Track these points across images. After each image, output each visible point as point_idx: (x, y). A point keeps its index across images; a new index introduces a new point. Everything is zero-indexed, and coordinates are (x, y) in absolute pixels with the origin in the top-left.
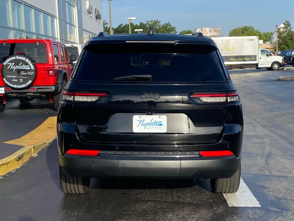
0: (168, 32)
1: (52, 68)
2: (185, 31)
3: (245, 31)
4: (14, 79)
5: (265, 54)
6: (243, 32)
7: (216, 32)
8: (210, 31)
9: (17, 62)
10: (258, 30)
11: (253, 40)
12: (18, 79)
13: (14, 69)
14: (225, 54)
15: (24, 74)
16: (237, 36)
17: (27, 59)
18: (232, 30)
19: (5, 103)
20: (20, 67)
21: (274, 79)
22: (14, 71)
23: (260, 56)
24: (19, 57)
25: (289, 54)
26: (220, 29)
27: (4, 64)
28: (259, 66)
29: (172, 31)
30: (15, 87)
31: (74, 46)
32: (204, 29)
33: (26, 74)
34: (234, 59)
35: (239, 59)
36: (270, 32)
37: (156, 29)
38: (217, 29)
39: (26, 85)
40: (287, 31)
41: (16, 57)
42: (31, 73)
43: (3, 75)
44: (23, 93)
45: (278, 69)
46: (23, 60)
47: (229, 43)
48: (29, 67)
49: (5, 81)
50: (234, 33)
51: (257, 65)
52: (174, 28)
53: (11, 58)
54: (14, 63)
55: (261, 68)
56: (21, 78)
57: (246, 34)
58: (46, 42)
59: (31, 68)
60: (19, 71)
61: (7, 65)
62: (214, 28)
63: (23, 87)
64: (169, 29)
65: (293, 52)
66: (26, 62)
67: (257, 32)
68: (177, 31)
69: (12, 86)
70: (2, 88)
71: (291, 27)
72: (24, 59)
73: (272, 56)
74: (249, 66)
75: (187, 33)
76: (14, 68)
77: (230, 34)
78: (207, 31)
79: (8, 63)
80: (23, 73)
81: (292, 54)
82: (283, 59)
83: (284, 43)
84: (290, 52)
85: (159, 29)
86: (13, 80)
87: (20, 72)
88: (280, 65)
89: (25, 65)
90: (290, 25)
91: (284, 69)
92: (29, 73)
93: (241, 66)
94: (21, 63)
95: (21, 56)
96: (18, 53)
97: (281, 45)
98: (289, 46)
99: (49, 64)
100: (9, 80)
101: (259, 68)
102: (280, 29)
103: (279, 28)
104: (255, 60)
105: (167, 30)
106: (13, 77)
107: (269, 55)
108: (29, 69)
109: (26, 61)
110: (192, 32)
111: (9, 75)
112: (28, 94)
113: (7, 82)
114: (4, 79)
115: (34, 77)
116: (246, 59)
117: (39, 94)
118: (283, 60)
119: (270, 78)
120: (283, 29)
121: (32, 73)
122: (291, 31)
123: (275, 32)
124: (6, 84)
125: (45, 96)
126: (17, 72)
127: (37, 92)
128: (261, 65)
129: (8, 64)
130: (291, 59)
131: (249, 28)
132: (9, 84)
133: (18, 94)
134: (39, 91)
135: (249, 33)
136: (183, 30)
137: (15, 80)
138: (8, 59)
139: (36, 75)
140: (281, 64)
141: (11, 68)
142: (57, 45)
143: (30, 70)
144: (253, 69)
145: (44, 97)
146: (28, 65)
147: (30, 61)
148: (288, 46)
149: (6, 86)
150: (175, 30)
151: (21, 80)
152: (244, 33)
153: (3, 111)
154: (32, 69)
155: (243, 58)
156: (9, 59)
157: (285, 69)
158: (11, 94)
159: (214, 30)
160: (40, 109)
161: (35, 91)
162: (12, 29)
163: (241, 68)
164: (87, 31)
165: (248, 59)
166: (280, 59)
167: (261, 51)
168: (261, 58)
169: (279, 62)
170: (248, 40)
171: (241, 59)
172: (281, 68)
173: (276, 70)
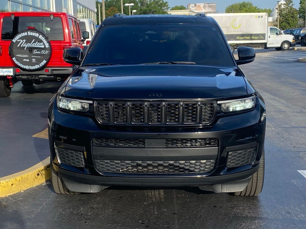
0: (159, 7)
1: (69, 46)
2: (178, 6)
3: (243, 8)
4: (26, 58)
5: (274, 32)
6: (240, 9)
7: (211, 8)
8: (204, 7)
9: (29, 39)
10: (256, 6)
11: (262, 17)
12: (30, 59)
13: (25, 47)
14: (231, 32)
15: (37, 52)
16: (234, 13)
17: (41, 35)
18: (229, 6)
19: (12, 86)
20: (33, 45)
21: (291, 60)
22: (25, 49)
23: (269, 34)
24: (31, 33)
25: (298, 32)
26: (214, 5)
27: (14, 41)
28: (268, 46)
29: (164, 7)
30: (27, 68)
31: (81, 21)
32: (198, 4)
33: (39, 52)
34: (241, 38)
35: (247, 38)
36: (268, 9)
37: (147, 4)
38: (212, 5)
39: (40, 65)
40: (289, 8)
41: (28, 33)
42: (45, 52)
43: (13, 54)
44: (35, 75)
45: (288, 49)
46: (37, 37)
47: (235, 20)
48: (43, 45)
49: (15, 61)
50: (231, 9)
51: (266, 44)
52: (166, 3)
53: (21, 34)
54: (25, 40)
55: (270, 48)
56: (34, 58)
57: (244, 11)
58: (62, 15)
59: (45, 46)
60: (31, 49)
61: (17, 43)
62: (209, 4)
63: (36, 68)
64: (161, 4)
65: (301, 31)
66: (40, 39)
67: (255, 9)
68: (170, 7)
69: (23, 67)
70: (11, 69)
71: (293, 4)
72: (37, 35)
73: (282, 35)
74: (257, 46)
75: (179, 9)
76: (25, 45)
77: (227, 10)
78: (201, 7)
79: (19, 39)
80: (35, 52)
81: (300, 32)
82: (294, 38)
83: (285, 21)
84: (298, 31)
85: (151, 4)
86: (25, 60)
87: (32, 51)
88: (290, 44)
89: (38, 42)
90: (291, 2)
91: (294, 49)
92: (43, 52)
94: (34, 40)
95: (34, 31)
96: (29, 28)
97: (281, 23)
98: (291, 24)
99: (66, 41)
100: (20, 60)
101: (267, 48)
102: (281, 6)
103: (280, 4)
104: (264, 39)
105: (158, 5)
106: (24, 56)
107: (279, 34)
108: (43, 47)
109: (39, 37)
110: (185, 7)
111: (20, 53)
112: (40, 76)
113: (17, 62)
114: (14, 59)
115: (49, 56)
116: (253, 38)
117: (53, 76)
118: (293, 40)
119: (286, 59)
120: (284, 5)
121: (47, 52)
122: (293, 8)
123: (275, 9)
124: (16, 64)
125: (60, 78)
126: (29, 50)
127: (52, 74)
128: (270, 44)
129: (18, 41)
130: (299, 38)
131: (247, 4)
132: (19, 64)
133: (29, 77)
134: (54, 73)
135: (247, 9)
136: (175, 6)
137: (27, 60)
138: (18, 35)
139: (51, 54)
140: (292, 43)
141: (22, 46)
142: (72, 19)
143: (45, 48)
144: (260, 48)
145: (59, 80)
146: (42, 43)
147: (44, 38)
148: (289, 24)
149: (15, 66)
150: (168, 5)
151: (34, 60)
152: (242, 9)
153: (9, 95)
154: (47, 47)
155: (251, 37)
156: (20, 35)
157: (296, 49)
158: (21, 76)
159: (209, 6)
160: (51, 93)
161: (50, 73)
162: (21, 4)
164: (80, 5)
165: (256, 38)
166: (290, 38)
167: (271, 29)
168: (270, 37)
169: (288, 42)
170: (256, 17)
171: (249, 38)
172: (291, 48)
173: (286, 50)
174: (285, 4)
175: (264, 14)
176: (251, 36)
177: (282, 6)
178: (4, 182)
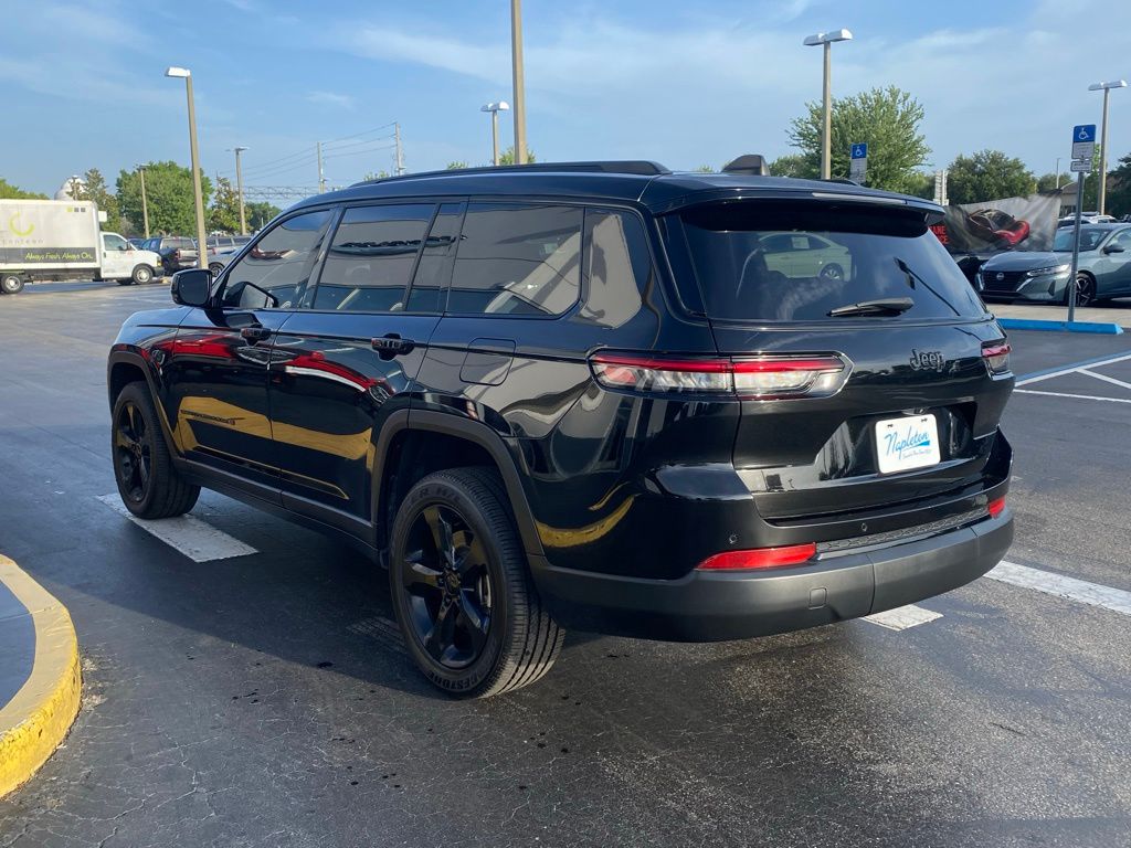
5: (114, 245)
11: (83, 210)
14: (11, 241)
23: (103, 250)
28: (103, 275)
34: (38, 257)
35: (52, 257)
40: (96, 193)
45: (150, 282)
47: (19, 215)
51: (97, 271)
55: (107, 280)
65: (160, 242)
73: (132, 252)
74: (78, 275)
82: (158, 258)
84: (154, 243)
88: (153, 272)
90: (101, 180)
91: (161, 282)
93: (55, 275)
101: (102, 280)
104: (93, 260)
107: (125, 249)
116: (68, 257)
118: (159, 262)
128: (107, 271)
140: (156, 270)
144: (85, 280)
155: (61, 256)
157: (165, 282)
163: (56, 278)
165: (74, 257)
166: (152, 259)
167: (105, 236)
168: (105, 255)
169: (149, 266)
170: (70, 210)
171: (58, 256)
172: (155, 278)
173: (144, 283)
174: (86, 185)
175: (88, 203)
176: (60, 253)
177: (81, 188)
178: (21, 730)
